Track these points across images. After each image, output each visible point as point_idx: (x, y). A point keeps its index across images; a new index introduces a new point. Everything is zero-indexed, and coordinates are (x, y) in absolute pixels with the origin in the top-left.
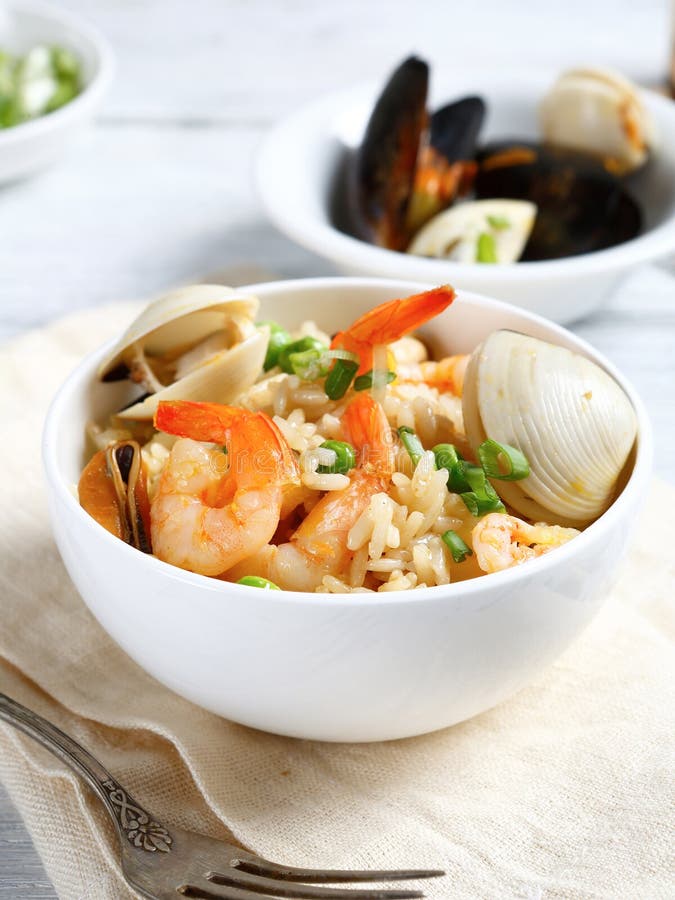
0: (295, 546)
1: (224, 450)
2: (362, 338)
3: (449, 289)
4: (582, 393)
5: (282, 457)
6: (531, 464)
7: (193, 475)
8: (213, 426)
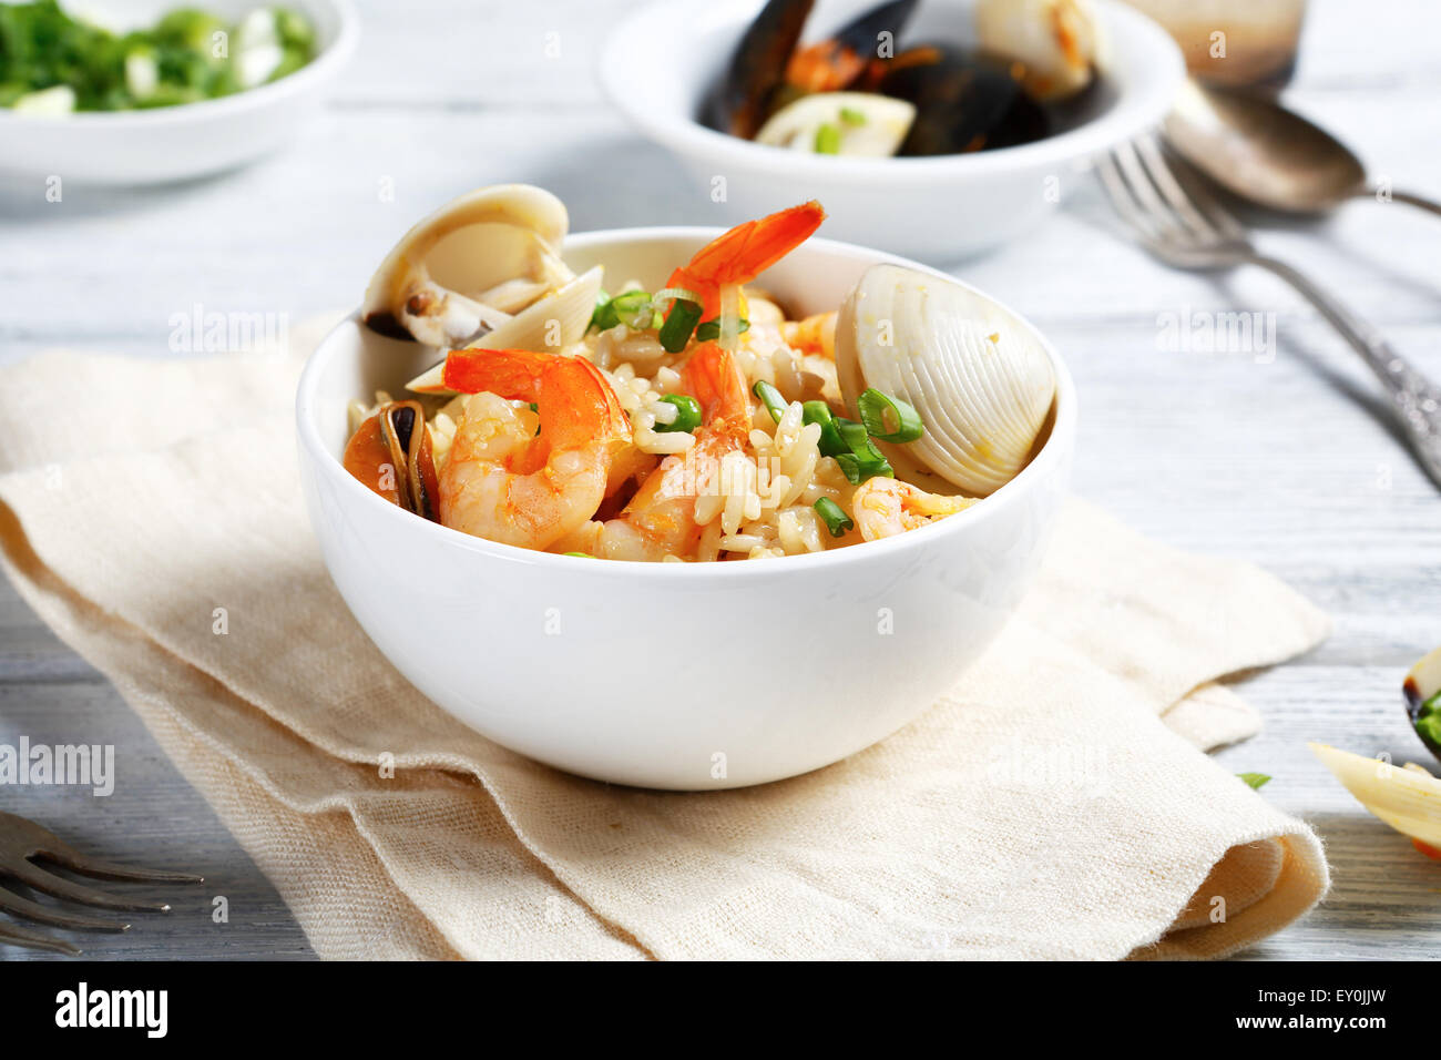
0: (628, 523)
1: (534, 409)
2: (706, 276)
3: (817, 206)
4: (987, 335)
5: (608, 411)
6: (925, 421)
7: (494, 436)
8: (518, 377)
